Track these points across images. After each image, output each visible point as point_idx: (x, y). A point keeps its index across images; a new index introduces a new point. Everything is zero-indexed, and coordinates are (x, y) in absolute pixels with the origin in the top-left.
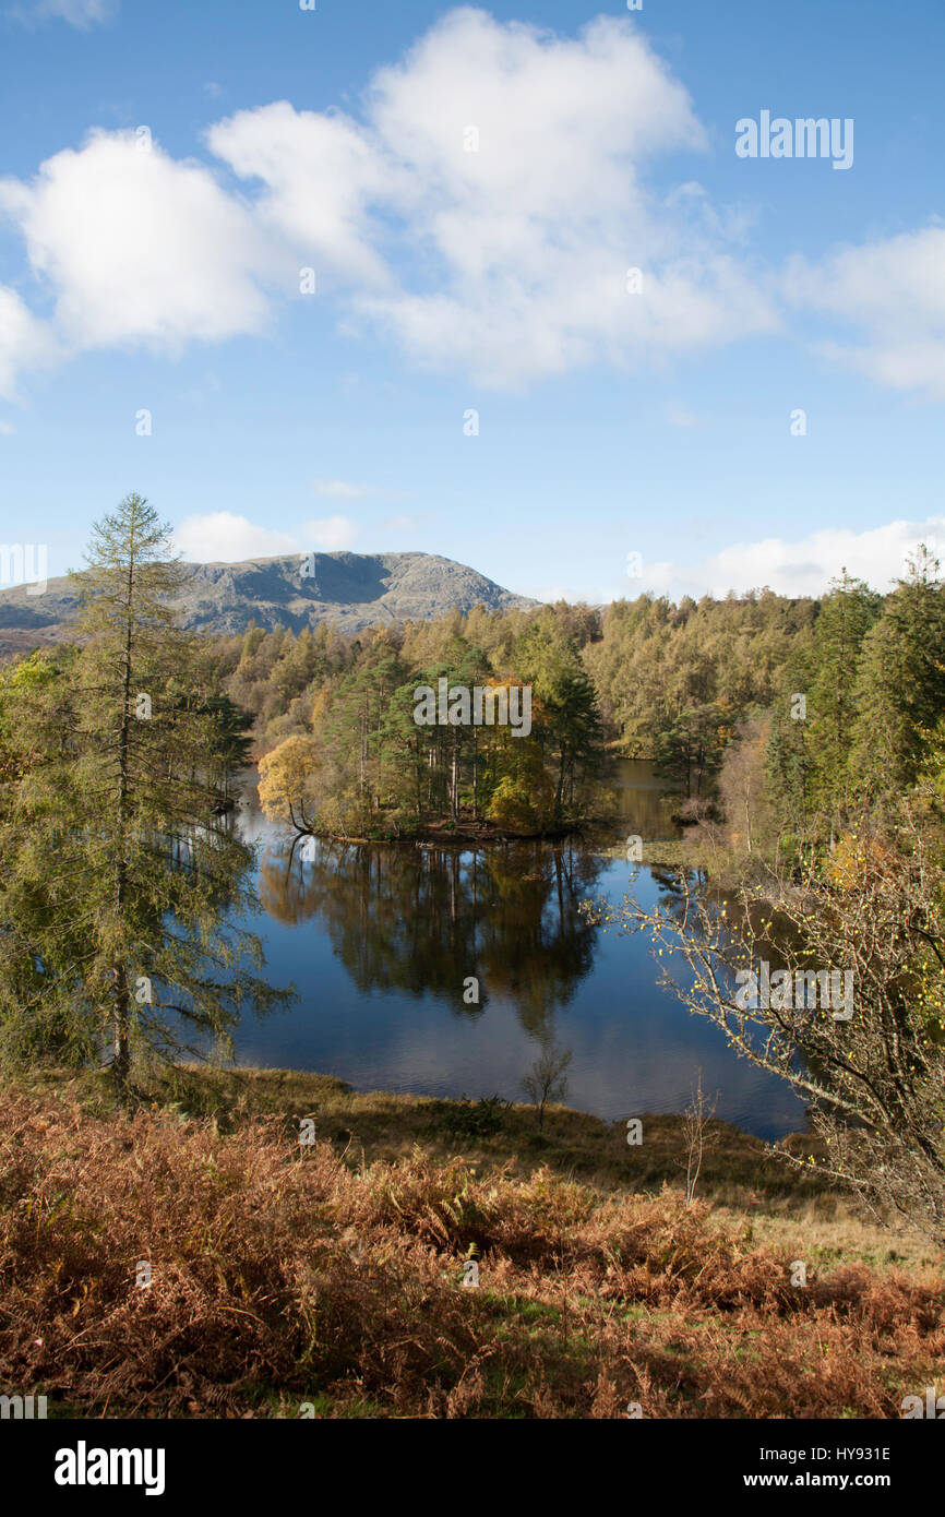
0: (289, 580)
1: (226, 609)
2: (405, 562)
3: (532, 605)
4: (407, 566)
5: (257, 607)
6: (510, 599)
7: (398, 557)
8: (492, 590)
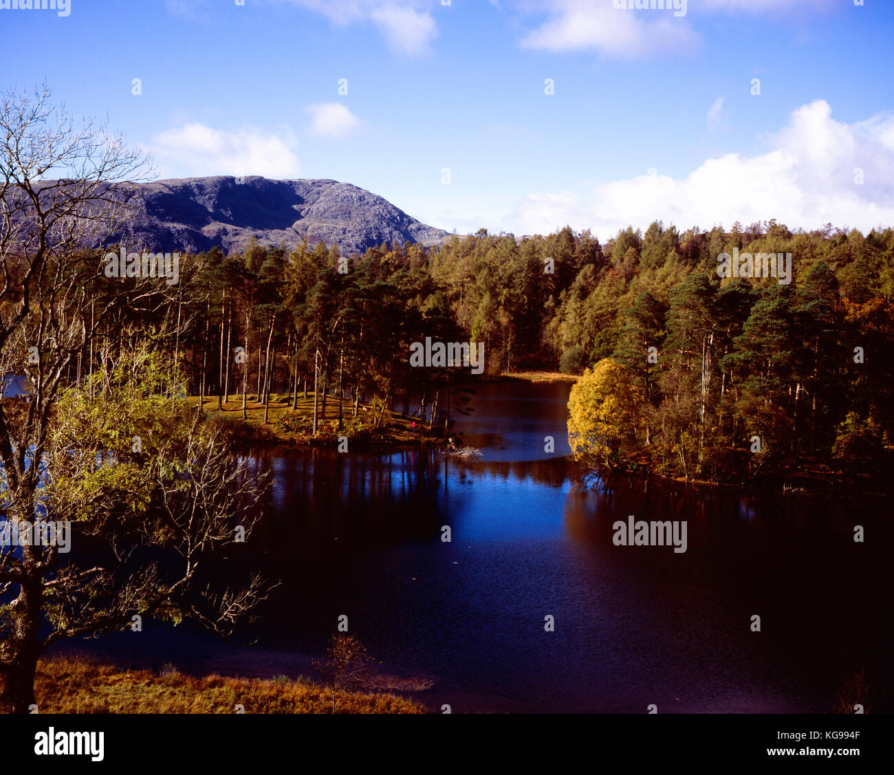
0: (200, 202)
1: (137, 229)
2: (316, 189)
3: (441, 236)
4: (318, 193)
5: (169, 227)
6: (419, 229)
7: (310, 183)
8: (402, 220)
